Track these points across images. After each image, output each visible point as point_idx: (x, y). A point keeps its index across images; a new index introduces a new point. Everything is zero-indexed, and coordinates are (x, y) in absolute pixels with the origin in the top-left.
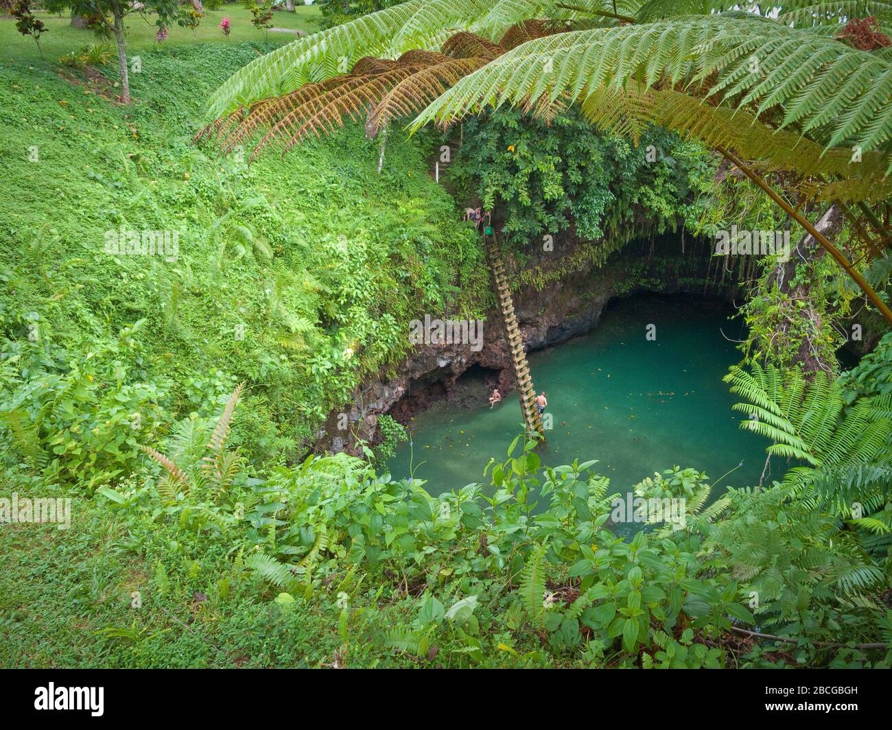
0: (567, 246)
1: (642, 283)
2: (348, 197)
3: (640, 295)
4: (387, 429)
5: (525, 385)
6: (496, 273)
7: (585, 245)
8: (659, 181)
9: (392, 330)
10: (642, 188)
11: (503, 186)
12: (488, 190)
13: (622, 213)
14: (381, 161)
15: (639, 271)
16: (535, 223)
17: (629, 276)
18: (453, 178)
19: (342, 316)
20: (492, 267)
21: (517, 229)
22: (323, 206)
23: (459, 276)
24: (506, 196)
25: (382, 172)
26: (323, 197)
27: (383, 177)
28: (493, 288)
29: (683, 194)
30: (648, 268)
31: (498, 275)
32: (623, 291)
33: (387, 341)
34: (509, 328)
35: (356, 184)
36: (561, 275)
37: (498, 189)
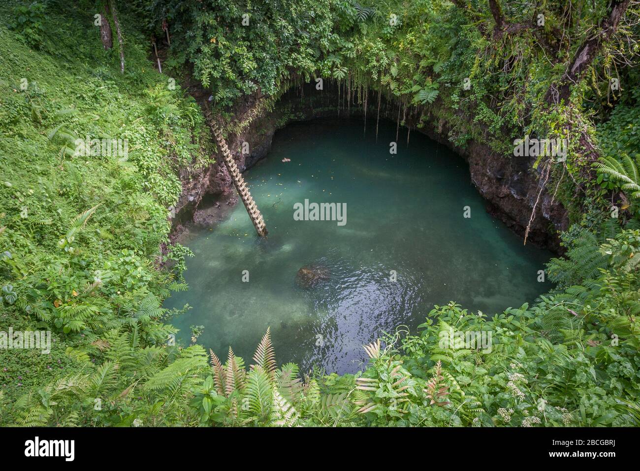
0: (251, 102)
1: (292, 116)
2: (109, 96)
3: (291, 124)
4: (179, 253)
5: (248, 199)
6: (213, 130)
7: (261, 100)
8: (302, 49)
9: (177, 184)
10: (293, 54)
11: (213, 68)
12: (203, 72)
13: (282, 74)
14: (123, 64)
15: (289, 110)
16: (236, 90)
17: (284, 114)
18: (170, 68)
20: (210, 126)
21: (225, 97)
22: (98, 105)
23: (193, 137)
24: (216, 74)
25: (125, 73)
26: (96, 99)
27: (127, 76)
28: (213, 141)
29: (318, 55)
30: (294, 107)
31: (215, 130)
32: (282, 124)
33: (176, 193)
34: (230, 165)
35: (112, 84)
36: (249, 122)
37: (210, 70)
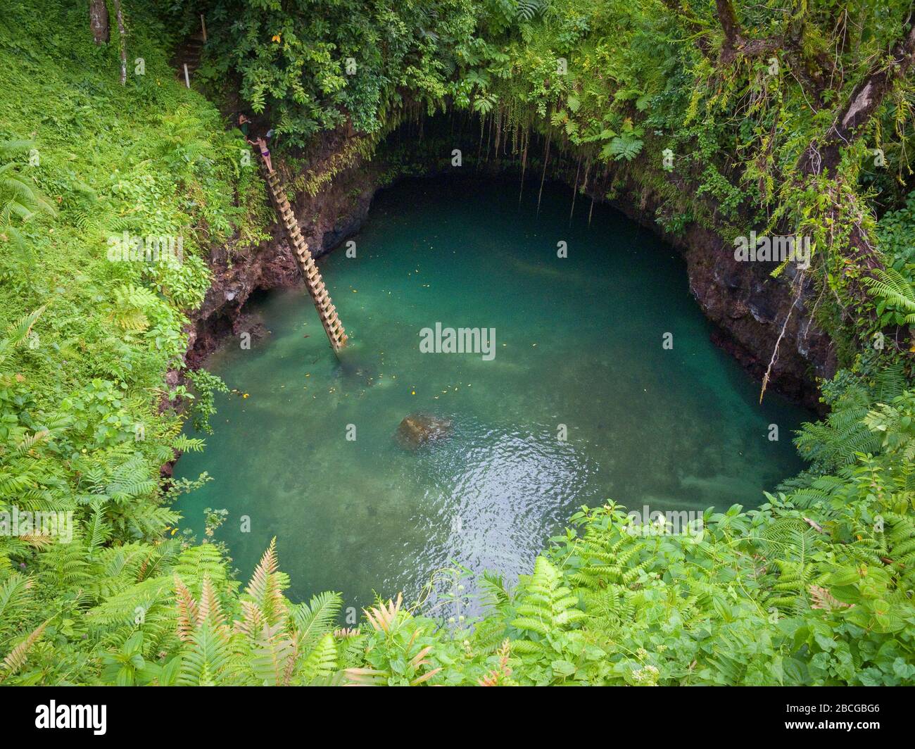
0: (336, 142)
1: (405, 170)
2: (99, 121)
3: (401, 181)
4: (203, 385)
5: (323, 302)
6: (271, 185)
7: (354, 139)
8: (425, 60)
9: (203, 273)
10: (409, 68)
11: (272, 83)
12: (256, 88)
13: (389, 99)
14: (124, 70)
15: (400, 158)
16: (310, 122)
17: (391, 165)
18: (205, 81)
19: (151, 269)
20: (265, 178)
21: (291, 131)
22: (78, 136)
23: (235, 196)
24: (278, 94)
25: (127, 84)
26: (75, 124)
27: (131, 89)
28: (271, 203)
29: (450, 70)
30: (408, 153)
31: (274, 187)
32: (387, 181)
33: (200, 287)
34: (296, 244)
35: (104, 103)
36: (332, 175)
37: (267, 87)
